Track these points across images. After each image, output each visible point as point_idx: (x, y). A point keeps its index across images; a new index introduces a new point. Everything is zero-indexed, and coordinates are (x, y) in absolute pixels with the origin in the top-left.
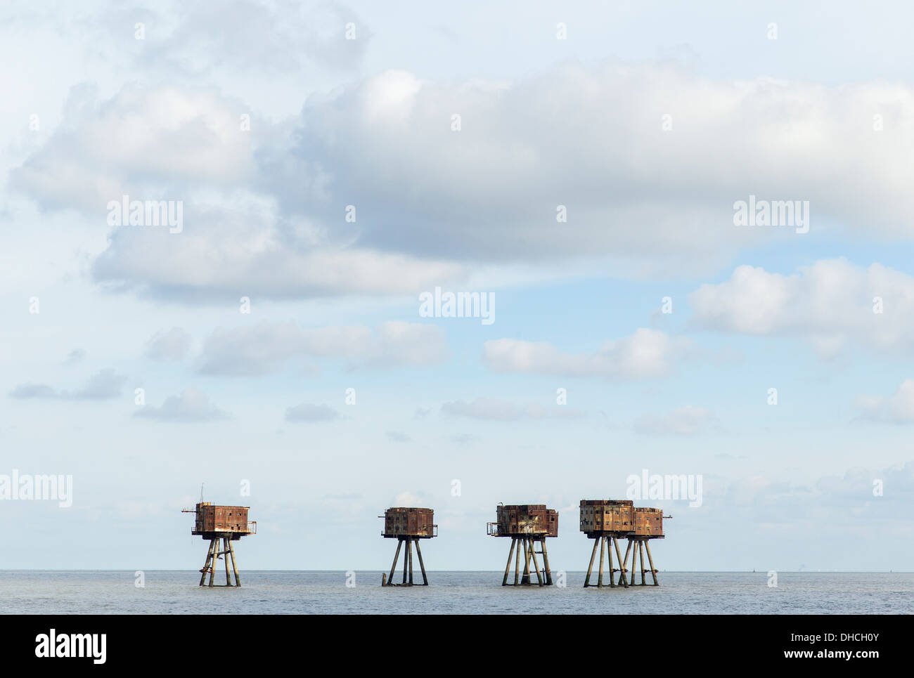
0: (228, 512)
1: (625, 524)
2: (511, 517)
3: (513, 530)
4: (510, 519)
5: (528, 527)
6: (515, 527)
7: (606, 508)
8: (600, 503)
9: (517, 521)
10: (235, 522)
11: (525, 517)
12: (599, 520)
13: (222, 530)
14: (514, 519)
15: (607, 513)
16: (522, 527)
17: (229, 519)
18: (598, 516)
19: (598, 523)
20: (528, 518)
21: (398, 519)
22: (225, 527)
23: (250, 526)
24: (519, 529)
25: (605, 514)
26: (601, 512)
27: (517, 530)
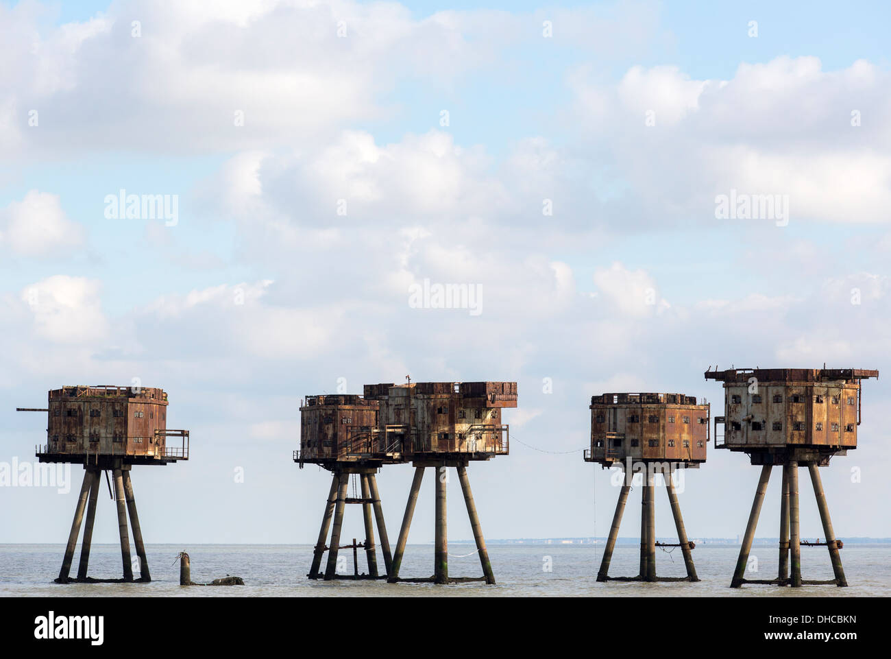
2: (436, 412)
3: (441, 445)
4: (433, 417)
5: (473, 437)
6: (447, 438)
7: (819, 388)
8: (805, 375)
9: (452, 422)
11: (467, 412)
12: (800, 418)
14: (443, 417)
15: (818, 401)
16: (462, 437)
18: (797, 408)
19: (797, 426)
20: (473, 415)
21: (95, 414)
24: (457, 441)
25: (815, 404)
26: (807, 399)
27: (452, 445)
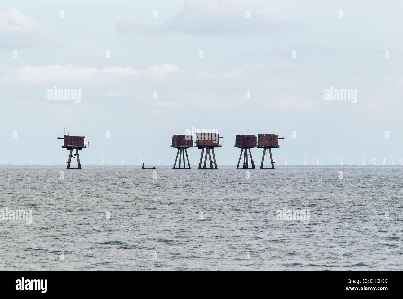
0: (73, 139)
1: (209, 143)
10: (76, 143)
13: (70, 146)
17: (73, 142)
22: (72, 145)
23: (85, 144)
